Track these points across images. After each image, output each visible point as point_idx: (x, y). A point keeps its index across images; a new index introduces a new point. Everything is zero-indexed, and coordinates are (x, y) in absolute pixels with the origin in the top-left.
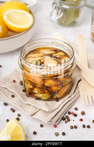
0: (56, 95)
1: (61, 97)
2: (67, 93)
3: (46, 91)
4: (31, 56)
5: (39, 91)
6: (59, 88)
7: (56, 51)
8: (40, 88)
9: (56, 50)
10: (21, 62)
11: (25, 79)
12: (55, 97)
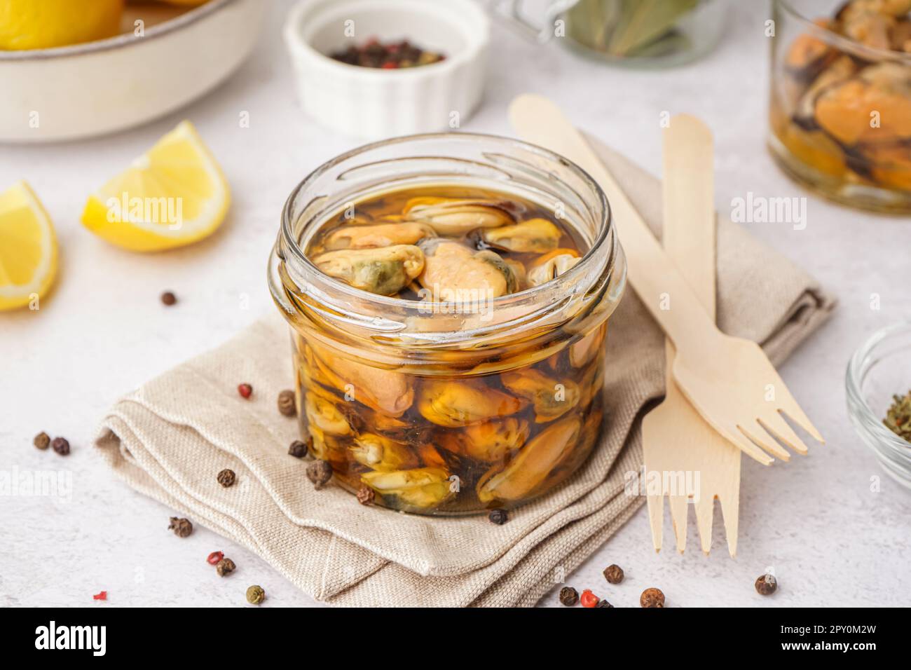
0: (493, 485)
1: (525, 496)
2: (562, 474)
3: (432, 455)
4: (349, 238)
5: (388, 452)
6: (513, 441)
7: (508, 211)
8: (391, 434)
9: (510, 205)
10: (282, 269)
11: (307, 375)
12: (485, 496)
